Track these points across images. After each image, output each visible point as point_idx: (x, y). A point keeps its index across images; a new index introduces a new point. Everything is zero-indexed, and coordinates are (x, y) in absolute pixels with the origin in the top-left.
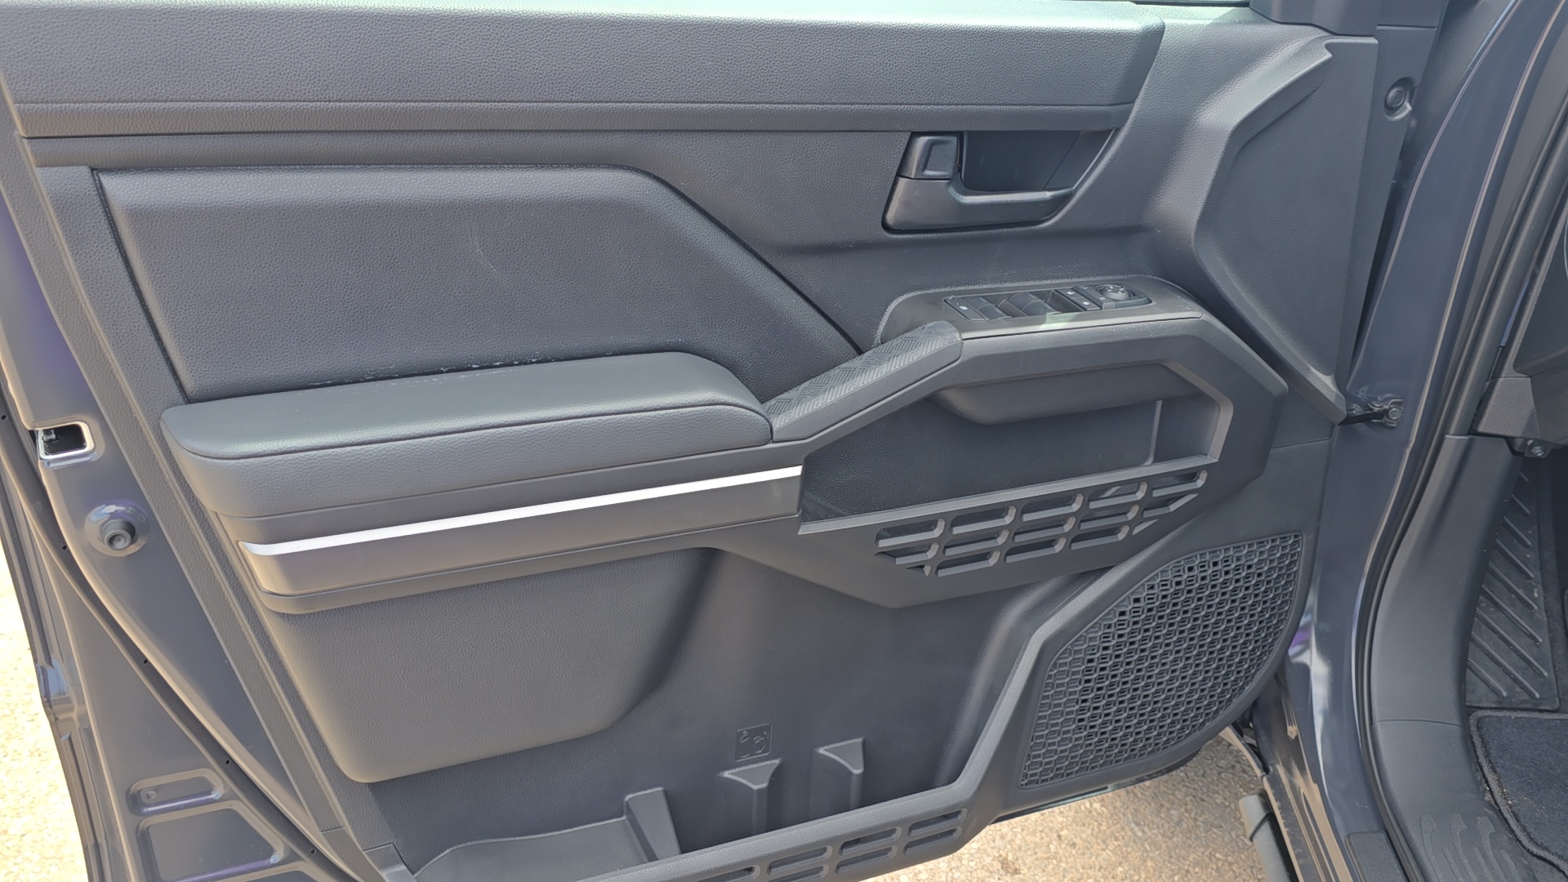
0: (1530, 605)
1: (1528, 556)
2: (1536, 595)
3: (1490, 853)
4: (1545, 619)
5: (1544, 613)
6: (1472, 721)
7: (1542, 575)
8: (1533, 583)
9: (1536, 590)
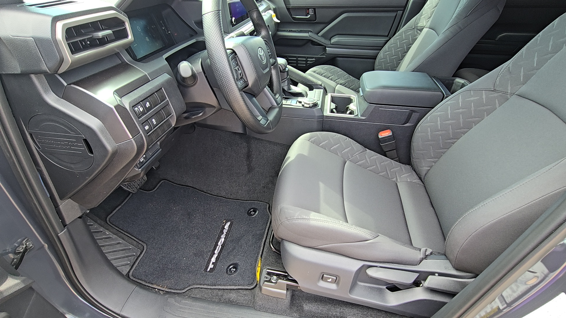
0: (109, 237)
1: (95, 227)
2: (108, 233)
3: (181, 306)
4: (116, 236)
5: (114, 235)
6: (132, 278)
7: (103, 227)
8: (104, 231)
9: (106, 232)
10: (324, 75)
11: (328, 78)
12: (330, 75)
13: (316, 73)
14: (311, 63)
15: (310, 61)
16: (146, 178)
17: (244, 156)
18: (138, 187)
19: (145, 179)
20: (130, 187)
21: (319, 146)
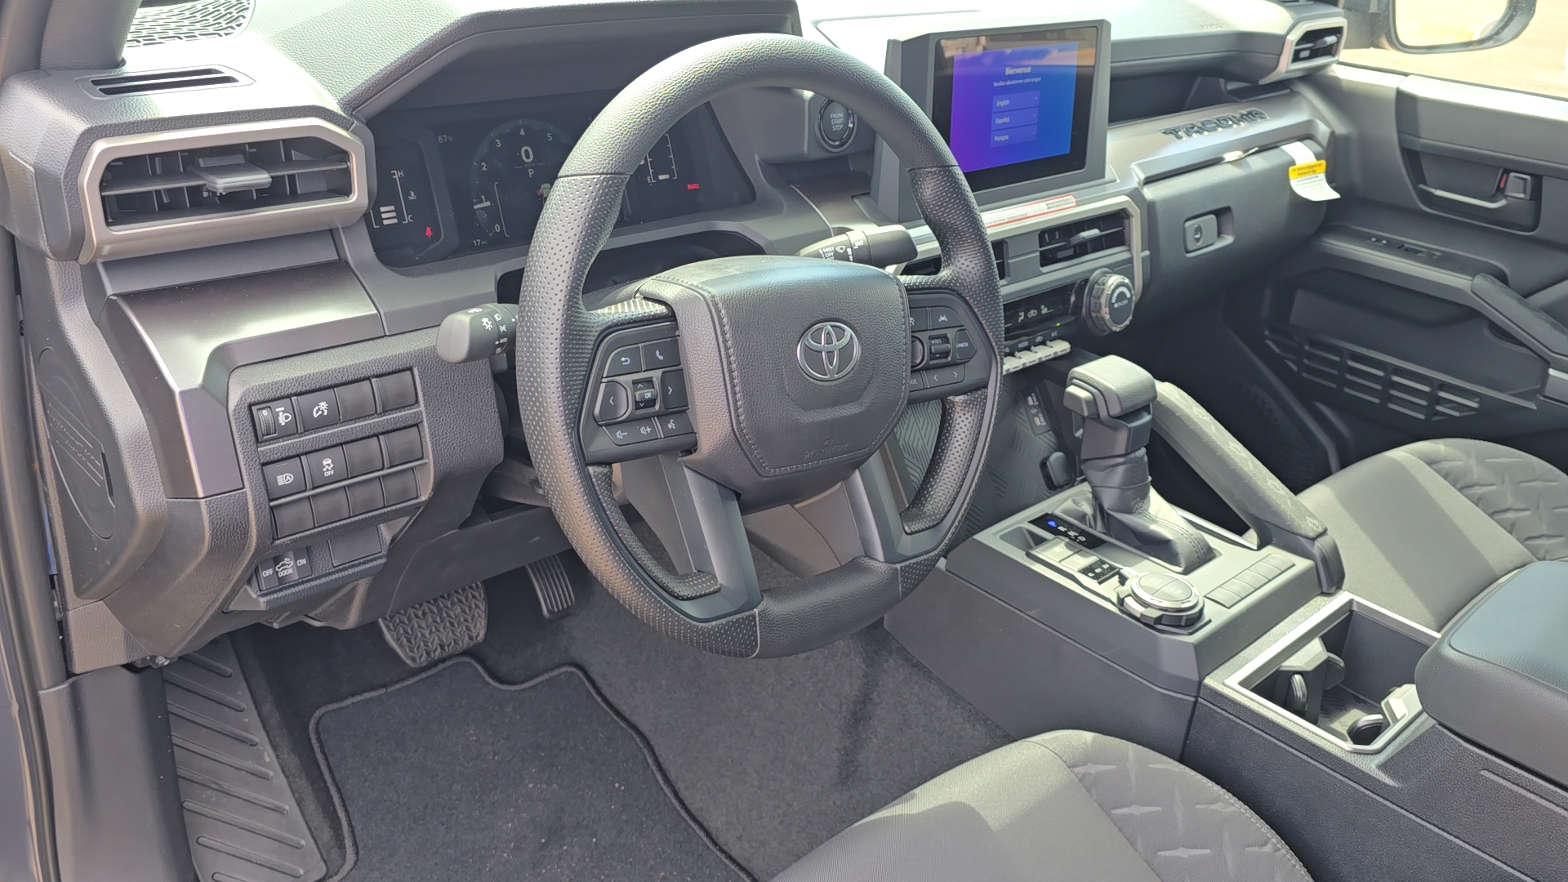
0: (264, 773)
1: (241, 718)
2: (267, 760)
4: (285, 781)
5: (282, 775)
7: (268, 732)
8: (261, 748)
9: (266, 754)
10: (1478, 491)
11: (1491, 515)
12: (1510, 501)
13: (1438, 471)
14: (1456, 414)
15: (1455, 404)
16: (482, 634)
17: (841, 708)
18: (435, 652)
19: (478, 635)
20: (409, 641)
21: (1108, 815)
